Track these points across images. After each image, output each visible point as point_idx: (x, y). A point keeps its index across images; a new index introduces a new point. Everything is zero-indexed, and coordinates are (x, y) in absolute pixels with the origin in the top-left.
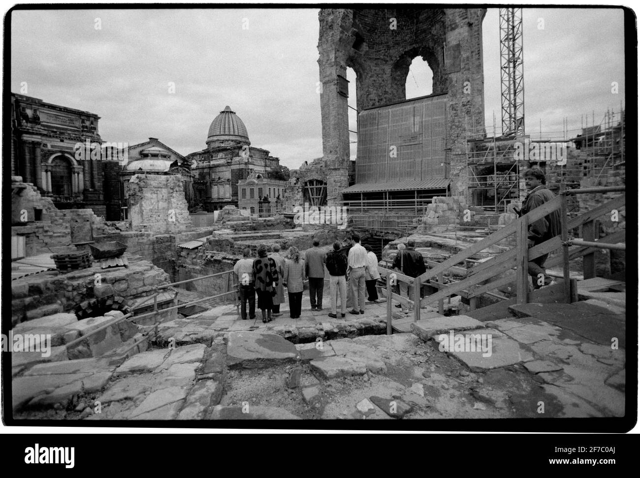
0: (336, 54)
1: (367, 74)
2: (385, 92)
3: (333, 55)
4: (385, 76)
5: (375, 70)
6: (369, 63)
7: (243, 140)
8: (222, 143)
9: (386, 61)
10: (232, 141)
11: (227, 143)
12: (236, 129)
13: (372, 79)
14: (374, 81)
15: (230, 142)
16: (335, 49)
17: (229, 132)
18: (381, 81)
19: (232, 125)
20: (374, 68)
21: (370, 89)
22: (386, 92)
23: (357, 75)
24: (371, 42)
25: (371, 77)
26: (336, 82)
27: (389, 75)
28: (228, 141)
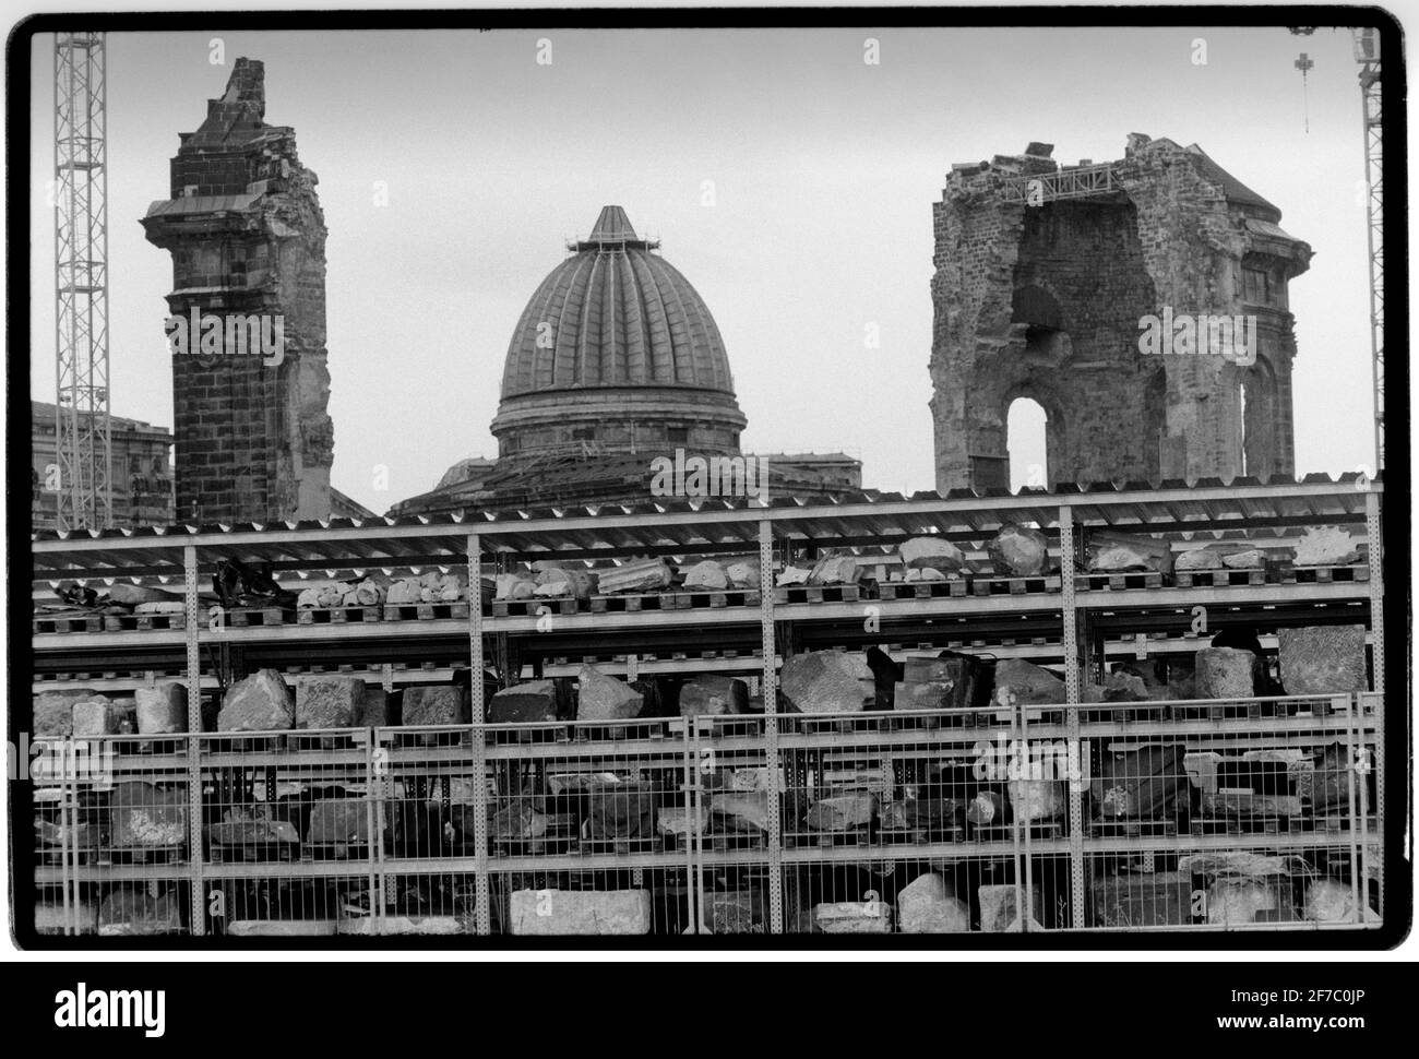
0: (967, 397)
1: (1075, 411)
2: (1126, 457)
3: (962, 403)
4: (1125, 413)
5: (1099, 398)
6: (1078, 382)
7: (707, 410)
8: (589, 435)
9: (1129, 374)
10: (643, 422)
11: (612, 434)
12: (663, 349)
13: (1087, 425)
14: (1096, 429)
15: (629, 428)
16: (967, 387)
17: (627, 367)
18: (1114, 429)
19: (637, 327)
20: (1094, 394)
21: (1082, 453)
22: (1129, 459)
23: (1049, 418)
24: (1086, 321)
25: (1085, 419)
26: (966, 470)
27: (1138, 410)
28: (619, 421)
